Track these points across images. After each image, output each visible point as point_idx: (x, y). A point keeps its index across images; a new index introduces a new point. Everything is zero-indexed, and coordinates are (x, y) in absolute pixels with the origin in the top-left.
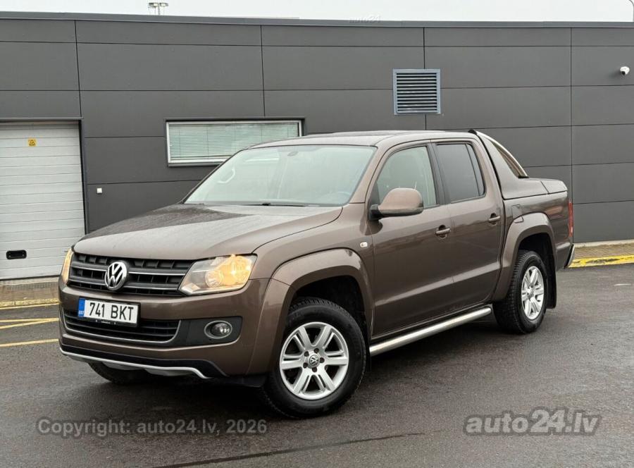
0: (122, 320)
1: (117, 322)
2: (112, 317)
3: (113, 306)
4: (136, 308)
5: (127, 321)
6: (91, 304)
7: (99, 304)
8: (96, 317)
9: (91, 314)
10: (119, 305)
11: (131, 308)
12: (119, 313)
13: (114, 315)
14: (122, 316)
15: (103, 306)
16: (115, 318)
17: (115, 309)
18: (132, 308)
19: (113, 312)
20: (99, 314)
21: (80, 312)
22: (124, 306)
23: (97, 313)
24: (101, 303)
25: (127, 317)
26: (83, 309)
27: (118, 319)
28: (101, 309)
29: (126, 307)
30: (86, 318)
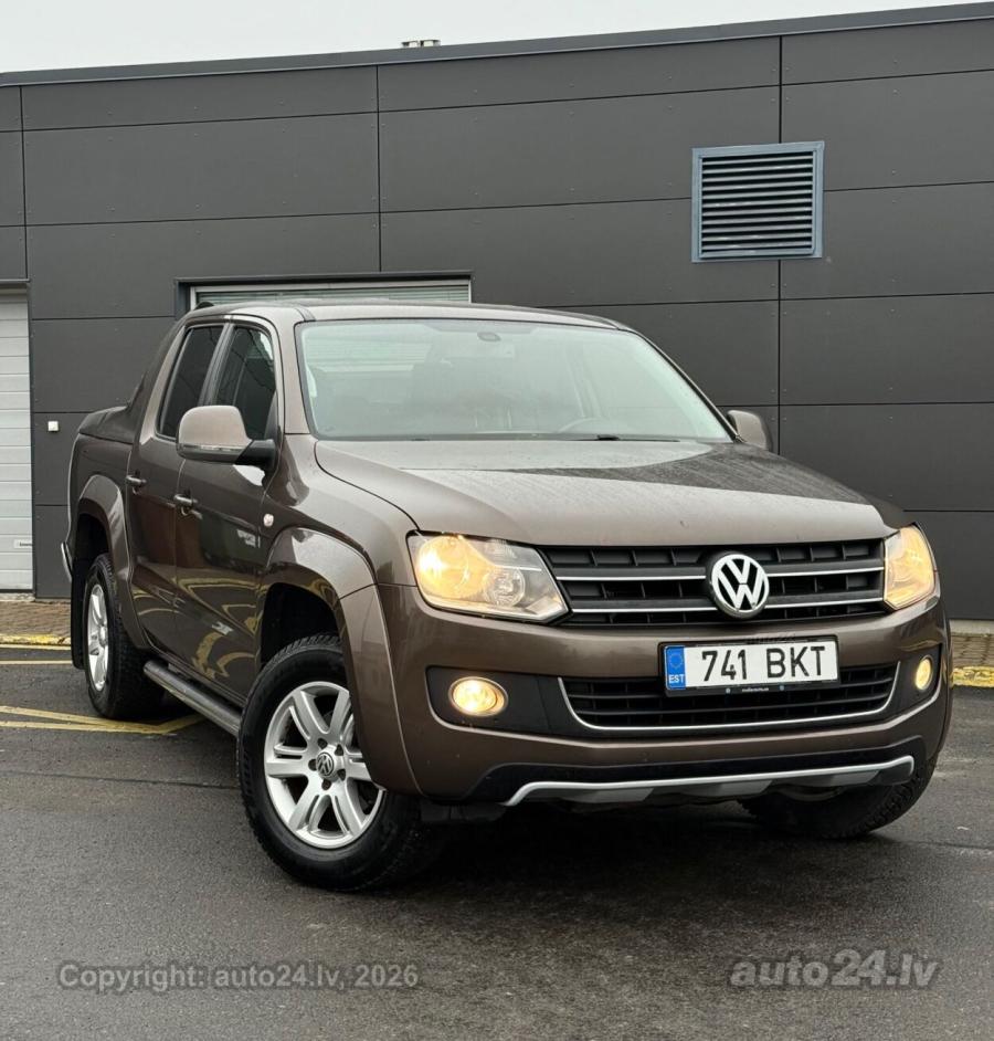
0: (800, 677)
1: (787, 685)
2: (770, 675)
3: (769, 651)
4: (830, 646)
5: (813, 677)
6: (705, 654)
7: (729, 652)
8: (727, 681)
9: (707, 679)
10: (785, 647)
11: (817, 649)
12: (787, 663)
13: (776, 669)
14: (798, 668)
15: (742, 654)
16: (780, 675)
17: (775, 657)
18: (822, 648)
19: (770, 663)
20: (732, 674)
21: (672, 680)
22: (798, 647)
23: (724, 673)
24: (736, 649)
25: (811, 669)
26: (682, 670)
27: (787, 678)
28: (735, 661)
29: (804, 649)
30: (694, 689)
